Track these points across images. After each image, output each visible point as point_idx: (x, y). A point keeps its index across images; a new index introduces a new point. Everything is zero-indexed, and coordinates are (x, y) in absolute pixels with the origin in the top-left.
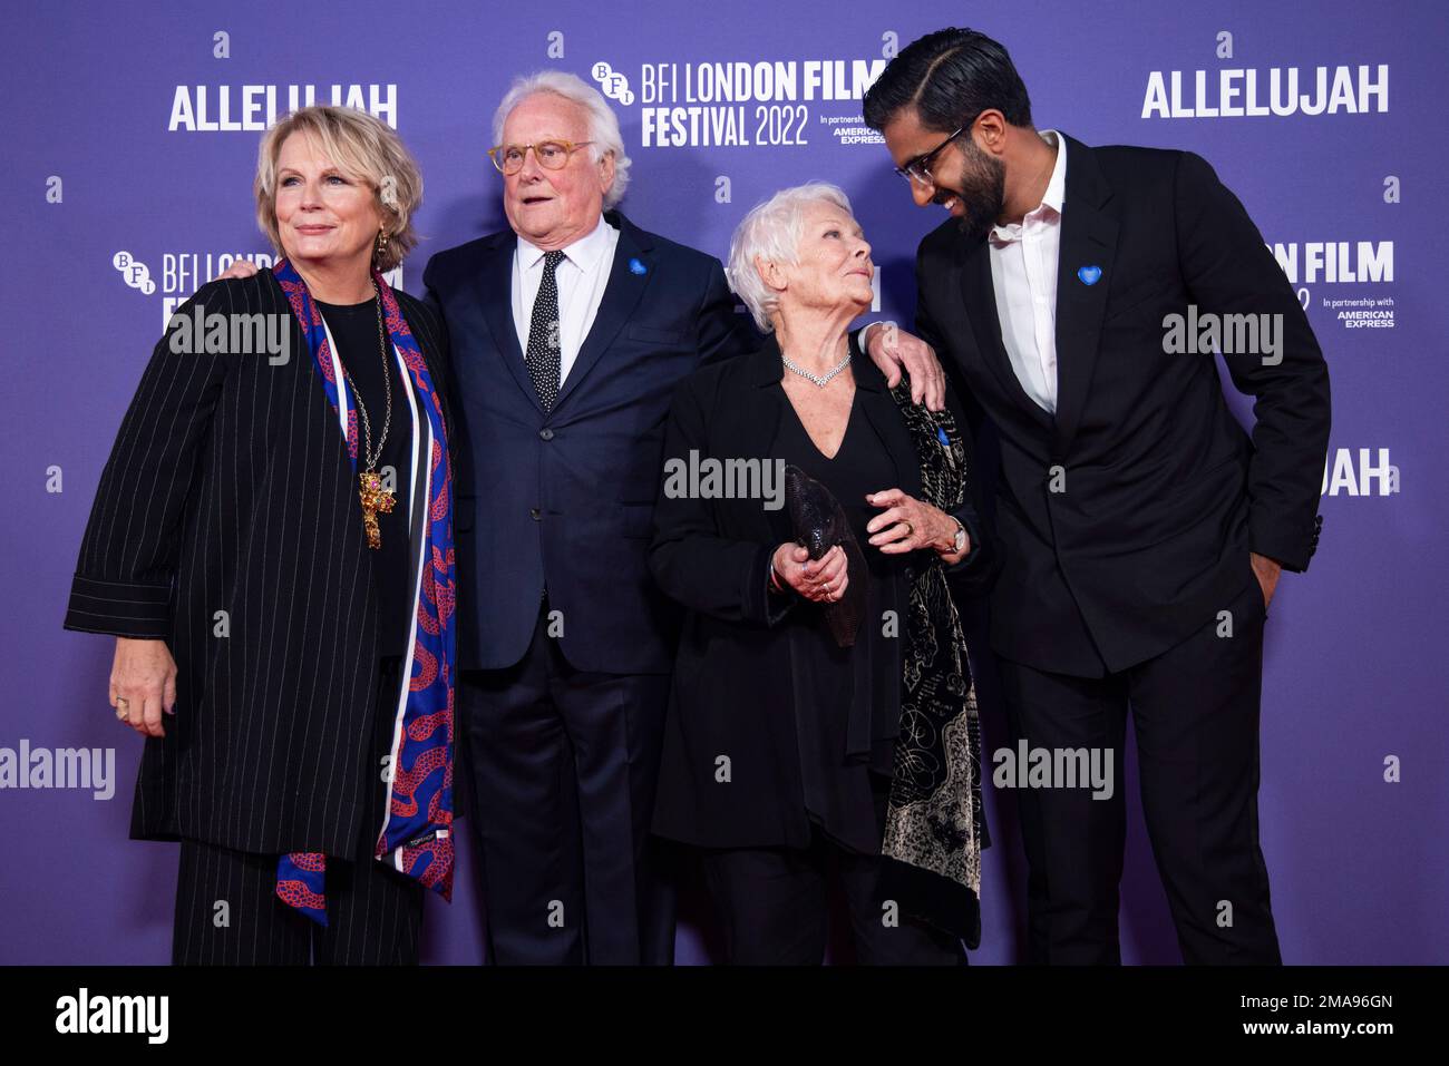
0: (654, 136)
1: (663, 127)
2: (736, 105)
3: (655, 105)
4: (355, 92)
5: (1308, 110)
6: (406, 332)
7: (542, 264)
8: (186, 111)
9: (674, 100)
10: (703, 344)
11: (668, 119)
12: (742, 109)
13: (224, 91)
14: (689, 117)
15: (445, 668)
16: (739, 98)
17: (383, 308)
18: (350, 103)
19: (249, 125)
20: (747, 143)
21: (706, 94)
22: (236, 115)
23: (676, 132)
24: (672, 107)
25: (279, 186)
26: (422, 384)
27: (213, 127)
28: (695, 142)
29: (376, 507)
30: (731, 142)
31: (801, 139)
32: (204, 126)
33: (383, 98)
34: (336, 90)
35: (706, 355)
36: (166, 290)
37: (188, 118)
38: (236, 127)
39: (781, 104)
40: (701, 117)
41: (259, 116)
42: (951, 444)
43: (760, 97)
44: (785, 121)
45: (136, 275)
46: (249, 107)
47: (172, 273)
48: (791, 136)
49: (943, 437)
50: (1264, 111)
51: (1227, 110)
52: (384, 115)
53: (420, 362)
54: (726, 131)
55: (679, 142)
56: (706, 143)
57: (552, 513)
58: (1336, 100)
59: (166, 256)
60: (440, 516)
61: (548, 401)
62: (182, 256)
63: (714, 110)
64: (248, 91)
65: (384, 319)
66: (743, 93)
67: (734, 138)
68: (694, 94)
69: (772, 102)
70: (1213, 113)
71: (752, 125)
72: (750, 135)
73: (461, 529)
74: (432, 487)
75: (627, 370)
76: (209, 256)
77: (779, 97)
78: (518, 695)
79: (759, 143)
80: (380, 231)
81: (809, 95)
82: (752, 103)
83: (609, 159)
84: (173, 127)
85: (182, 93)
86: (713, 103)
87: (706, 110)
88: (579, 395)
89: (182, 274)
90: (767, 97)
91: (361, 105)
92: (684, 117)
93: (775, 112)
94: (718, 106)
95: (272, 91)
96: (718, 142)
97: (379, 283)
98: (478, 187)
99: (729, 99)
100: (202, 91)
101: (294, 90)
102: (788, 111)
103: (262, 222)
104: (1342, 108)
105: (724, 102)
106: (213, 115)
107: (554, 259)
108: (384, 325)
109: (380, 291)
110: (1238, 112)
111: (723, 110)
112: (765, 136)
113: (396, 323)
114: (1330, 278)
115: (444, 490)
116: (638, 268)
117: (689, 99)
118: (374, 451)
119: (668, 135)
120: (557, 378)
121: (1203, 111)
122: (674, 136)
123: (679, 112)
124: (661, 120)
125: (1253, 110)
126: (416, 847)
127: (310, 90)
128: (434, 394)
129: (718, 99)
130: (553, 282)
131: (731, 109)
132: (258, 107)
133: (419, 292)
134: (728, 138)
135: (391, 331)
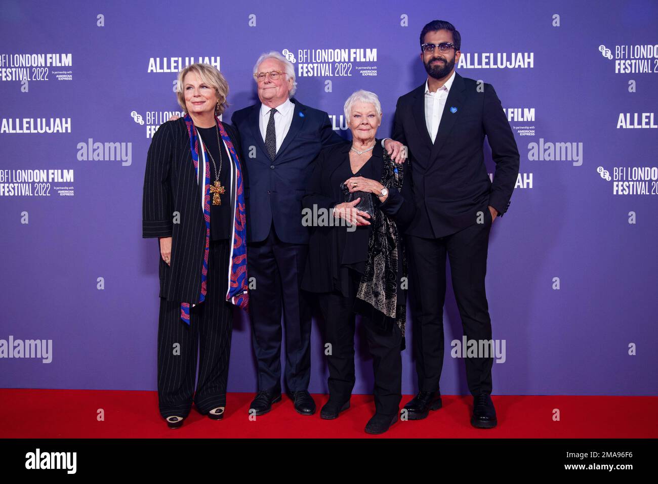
0: (302, 73)
1: (305, 70)
2: (329, 63)
3: (303, 63)
4: (207, 59)
5: (509, 66)
6: (227, 136)
7: (270, 113)
8: (153, 66)
9: (309, 61)
10: (322, 139)
11: (307, 68)
12: (331, 64)
13: (165, 59)
14: (314, 67)
15: (244, 241)
16: (330, 61)
17: (218, 128)
18: (205, 62)
19: (173, 70)
20: (332, 75)
21: (319, 60)
22: (169, 67)
23: (310, 72)
24: (308, 64)
25: (185, 89)
26: (232, 152)
27: (162, 71)
28: (315, 75)
29: (219, 192)
30: (327, 75)
31: (350, 74)
32: (159, 71)
33: (216, 61)
34: (201, 59)
35: (323, 143)
36: (147, 123)
37: (154, 68)
38: (169, 71)
39: (343, 63)
40: (317, 67)
41: (176, 67)
42: (398, 173)
43: (336, 60)
44: (344, 68)
45: (138, 118)
46: (173, 65)
47: (149, 118)
48: (346, 73)
49: (396, 170)
50: (496, 67)
51: (484, 66)
52: (216, 66)
53: (232, 146)
54: (326, 71)
55: (310, 75)
56: (319, 75)
57: (274, 192)
58: (518, 64)
59: (147, 113)
60: (241, 193)
61: (273, 158)
62: (152, 113)
63: (322, 65)
64: (173, 59)
65: (219, 131)
66: (331, 59)
67: (328, 73)
68: (315, 59)
69: (340, 62)
70: (480, 67)
71: (334, 69)
72: (333, 73)
73: (246, 198)
74: (237, 184)
75: (298, 147)
76: (161, 113)
77: (343, 61)
78: (263, 250)
79: (336, 75)
80: (217, 103)
81: (352, 60)
82: (334, 62)
83: (291, 80)
84: (149, 71)
85: (152, 60)
86: (321, 62)
87: (319, 64)
88: (283, 155)
89: (152, 118)
90: (339, 60)
91: (208, 63)
92: (312, 67)
93: (341, 65)
94: (323, 63)
95: (180, 59)
96: (323, 75)
97: (217, 120)
98: (248, 89)
99: (327, 61)
100: (158, 59)
101: (187, 59)
102: (345, 65)
103: (179, 102)
104: (519, 66)
105: (325, 62)
106: (162, 67)
107: (274, 111)
108: (219, 133)
109: (217, 123)
110: (488, 67)
111: (324, 64)
112: (338, 73)
113: (223, 133)
114: (516, 120)
115: (241, 185)
116: (301, 115)
117: (314, 61)
118: (218, 174)
119: (307, 73)
120: (275, 149)
121: (477, 66)
122: (309, 73)
123: (311, 65)
124: (305, 68)
125: (492, 66)
126: (238, 297)
127: (192, 59)
128: (236, 155)
129: (323, 61)
130: (273, 119)
131: (327, 64)
132: (176, 64)
133: (229, 122)
134: (326, 73)
135: (222, 135)
